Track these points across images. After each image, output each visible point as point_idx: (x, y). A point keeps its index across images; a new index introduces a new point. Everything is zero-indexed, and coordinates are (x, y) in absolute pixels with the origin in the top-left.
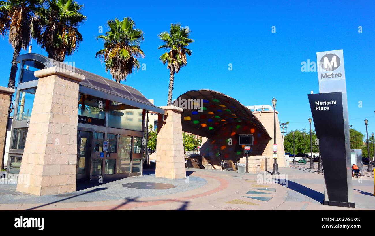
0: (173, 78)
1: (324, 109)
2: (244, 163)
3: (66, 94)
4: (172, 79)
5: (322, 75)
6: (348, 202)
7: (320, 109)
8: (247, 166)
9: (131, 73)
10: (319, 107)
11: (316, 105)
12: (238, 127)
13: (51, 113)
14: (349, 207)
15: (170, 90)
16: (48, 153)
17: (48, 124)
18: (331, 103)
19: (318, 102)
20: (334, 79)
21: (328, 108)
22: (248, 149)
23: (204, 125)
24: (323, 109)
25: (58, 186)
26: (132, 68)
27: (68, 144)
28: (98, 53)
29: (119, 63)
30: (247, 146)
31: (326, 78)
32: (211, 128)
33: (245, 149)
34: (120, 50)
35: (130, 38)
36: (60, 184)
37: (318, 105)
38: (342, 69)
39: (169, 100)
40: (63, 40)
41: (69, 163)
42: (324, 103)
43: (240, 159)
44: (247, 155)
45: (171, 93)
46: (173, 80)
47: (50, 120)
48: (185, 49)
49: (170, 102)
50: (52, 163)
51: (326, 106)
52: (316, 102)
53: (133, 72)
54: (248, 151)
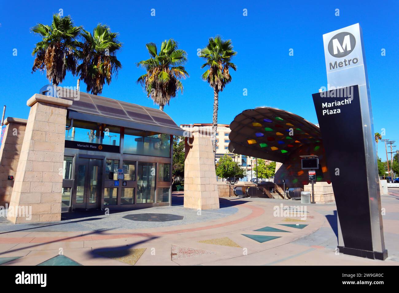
0: (217, 96)
1: (334, 113)
2: (309, 191)
3: (50, 121)
4: (216, 98)
5: (331, 64)
6: (372, 250)
7: (329, 113)
8: (313, 194)
9: (175, 96)
10: (328, 110)
11: (323, 107)
12: (317, 148)
13: (31, 141)
14: (373, 259)
15: (215, 111)
16: (27, 181)
17: (28, 151)
18: (343, 103)
19: (326, 103)
20: (348, 67)
21: (339, 110)
22: (313, 174)
23: (274, 148)
24: (332, 113)
25: (38, 214)
26: (175, 91)
27: (52, 171)
28: (139, 80)
29: (158, 87)
30: (312, 170)
31: (337, 67)
32: (284, 151)
33: (310, 174)
34: (159, 73)
35: (172, 60)
36: (40, 212)
37: (325, 108)
38: (358, 52)
39: (214, 122)
40: (98, 69)
41: (53, 191)
42: (334, 104)
43: (305, 186)
44: (312, 181)
45: (216, 114)
46: (217, 100)
47: (30, 147)
48: (229, 63)
49: (215, 124)
50: (31, 191)
51: (337, 107)
52: (323, 104)
53: (176, 95)
54: (313, 177)
